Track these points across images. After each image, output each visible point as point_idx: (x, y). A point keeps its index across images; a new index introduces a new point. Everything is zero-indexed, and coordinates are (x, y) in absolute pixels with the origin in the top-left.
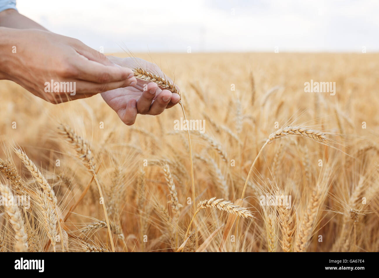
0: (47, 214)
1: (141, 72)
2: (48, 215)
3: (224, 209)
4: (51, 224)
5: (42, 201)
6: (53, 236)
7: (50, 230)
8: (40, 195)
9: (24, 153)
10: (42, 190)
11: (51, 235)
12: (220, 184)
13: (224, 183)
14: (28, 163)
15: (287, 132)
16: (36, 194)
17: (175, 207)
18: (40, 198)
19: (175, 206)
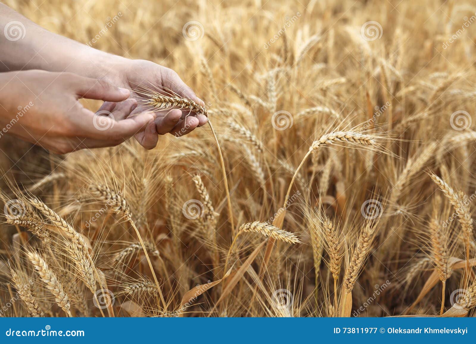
0: (81, 265)
1: (159, 101)
2: (83, 266)
3: (270, 234)
4: (88, 275)
5: (73, 252)
6: (92, 286)
7: (88, 281)
8: (70, 247)
9: (41, 202)
10: (70, 240)
11: (90, 285)
12: (255, 172)
13: (259, 170)
14: (48, 213)
15: (333, 140)
16: (66, 247)
17: (211, 217)
18: (71, 250)
19: (211, 215)
